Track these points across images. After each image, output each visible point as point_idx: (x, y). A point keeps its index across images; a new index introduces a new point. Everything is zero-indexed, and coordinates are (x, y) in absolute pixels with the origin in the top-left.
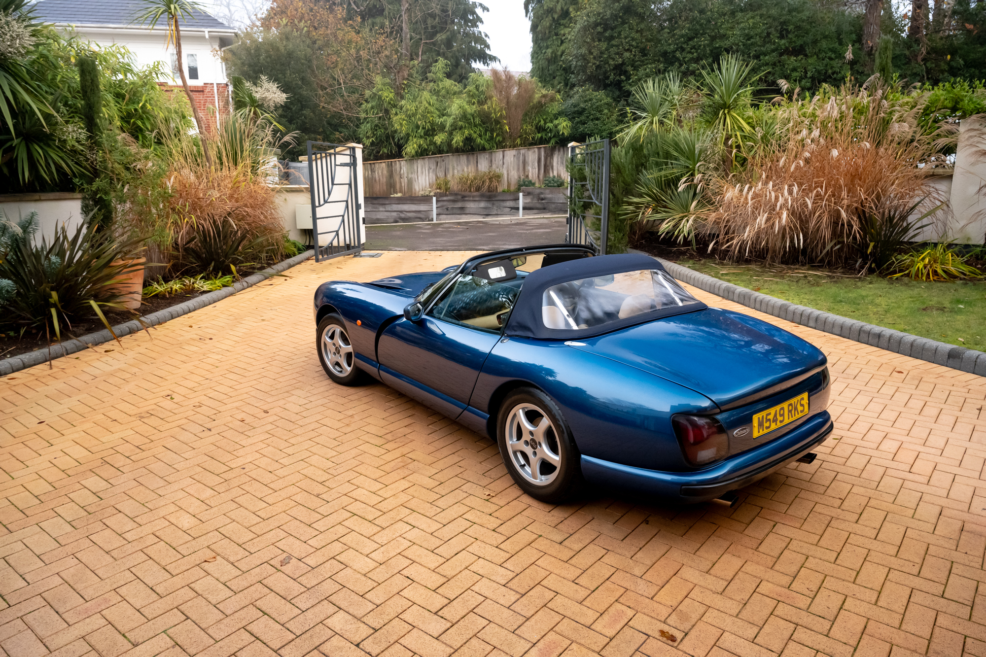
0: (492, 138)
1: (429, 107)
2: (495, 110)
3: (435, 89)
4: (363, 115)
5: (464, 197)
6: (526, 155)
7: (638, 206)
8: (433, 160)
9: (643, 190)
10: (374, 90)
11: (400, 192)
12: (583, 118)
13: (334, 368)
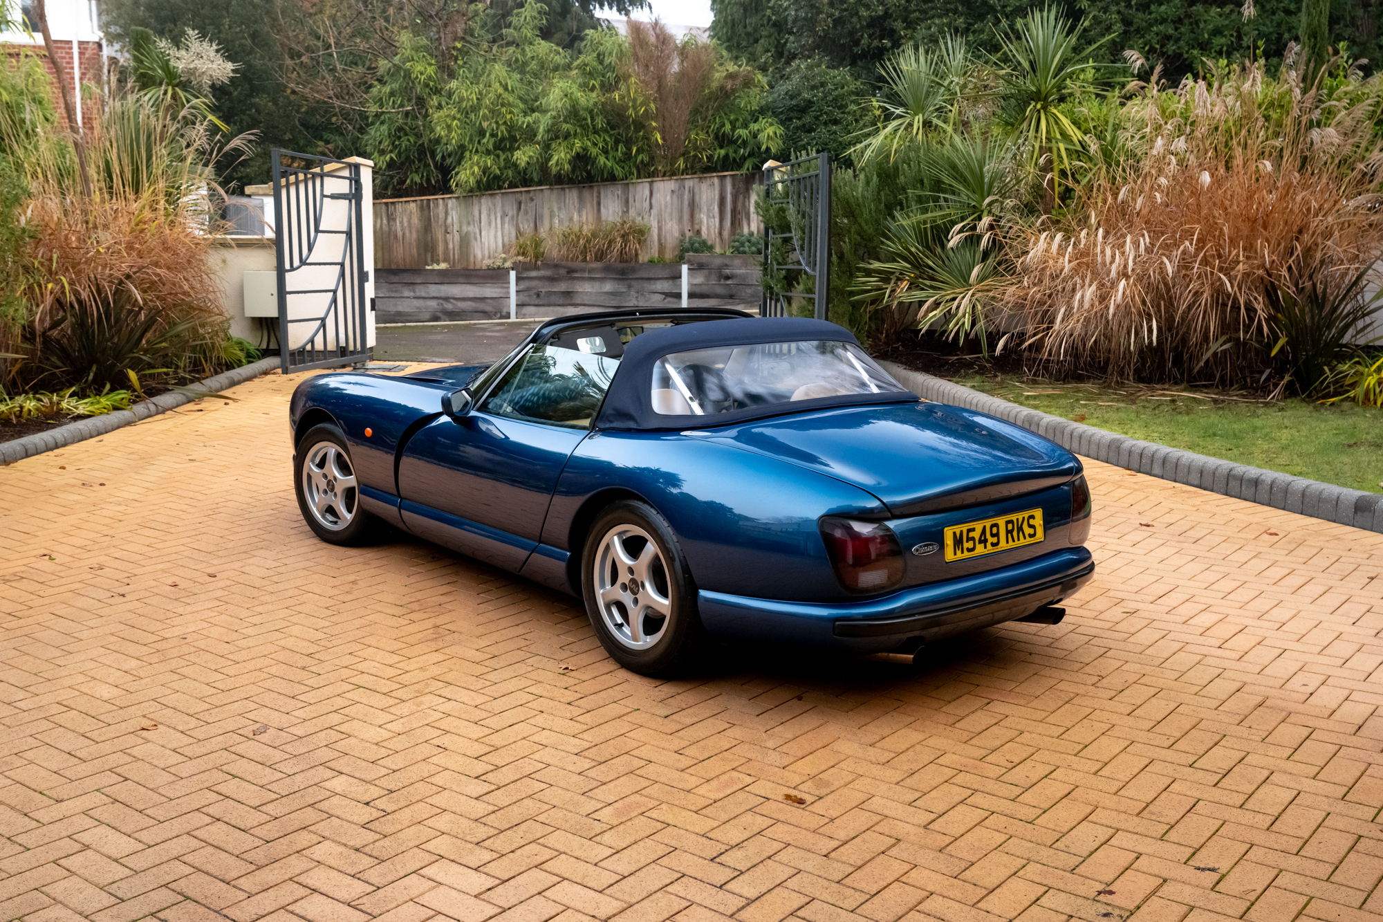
0: (628, 156)
1: (506, 95)
2: (635, 100)
3: (517, 60)
4: (373, 109)
5: (571, 271)
6: (696, 190)
7: (886, 277)
8: (511, 198)
9: (892, 247)
10: (397, 60)
11: (445, 260)
12: (807, 119)
13: (323, 517)
